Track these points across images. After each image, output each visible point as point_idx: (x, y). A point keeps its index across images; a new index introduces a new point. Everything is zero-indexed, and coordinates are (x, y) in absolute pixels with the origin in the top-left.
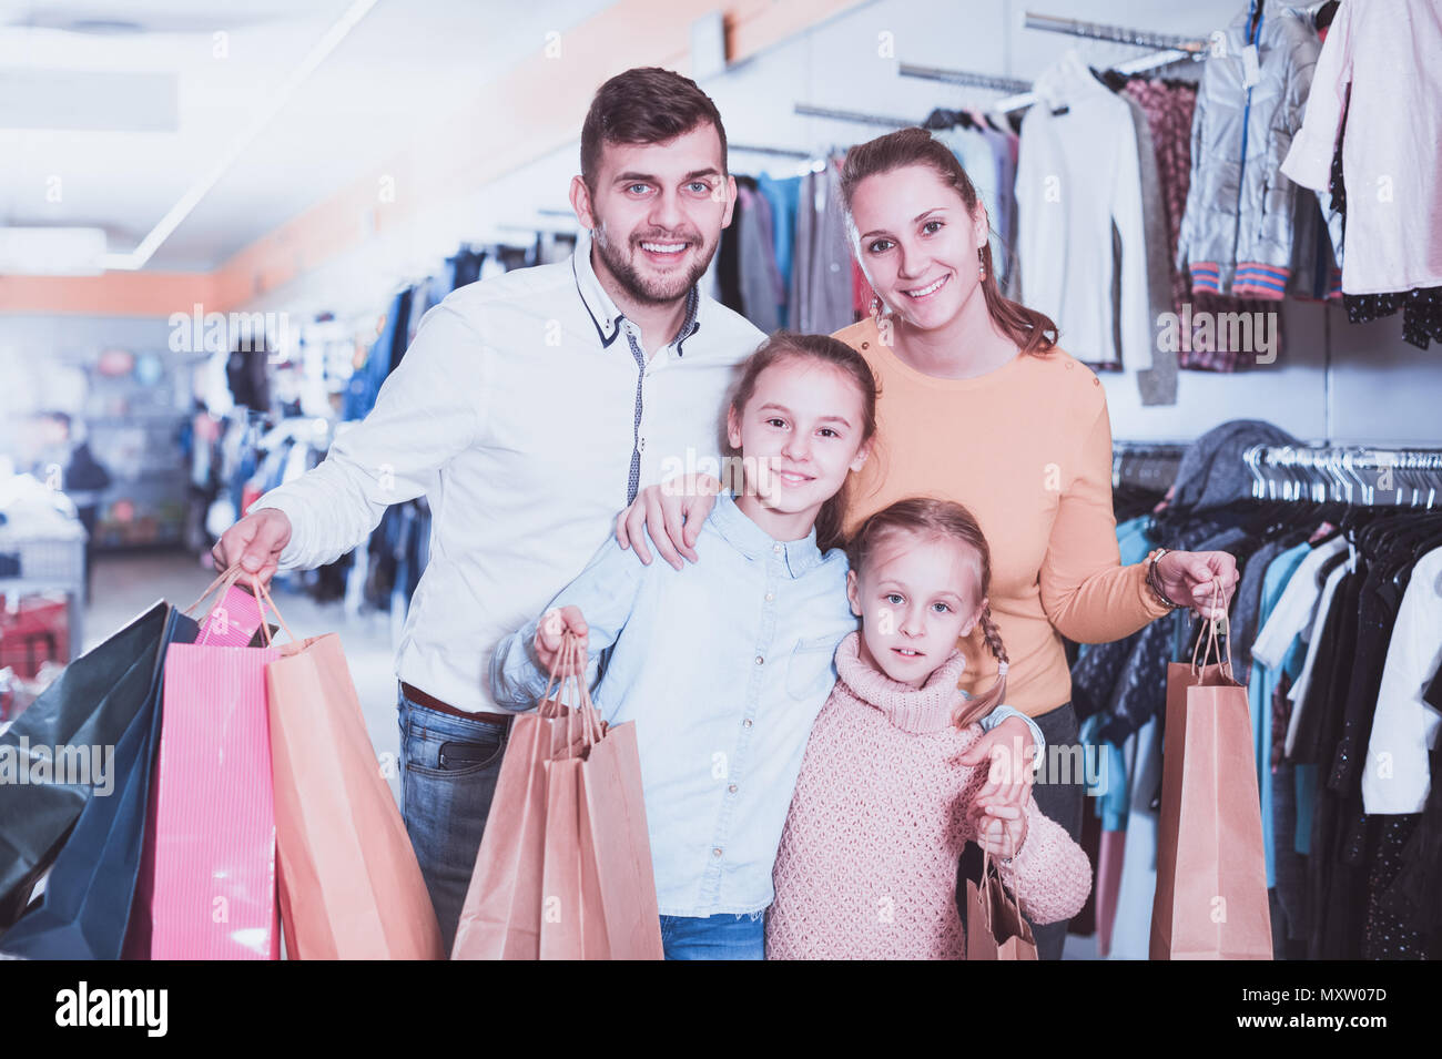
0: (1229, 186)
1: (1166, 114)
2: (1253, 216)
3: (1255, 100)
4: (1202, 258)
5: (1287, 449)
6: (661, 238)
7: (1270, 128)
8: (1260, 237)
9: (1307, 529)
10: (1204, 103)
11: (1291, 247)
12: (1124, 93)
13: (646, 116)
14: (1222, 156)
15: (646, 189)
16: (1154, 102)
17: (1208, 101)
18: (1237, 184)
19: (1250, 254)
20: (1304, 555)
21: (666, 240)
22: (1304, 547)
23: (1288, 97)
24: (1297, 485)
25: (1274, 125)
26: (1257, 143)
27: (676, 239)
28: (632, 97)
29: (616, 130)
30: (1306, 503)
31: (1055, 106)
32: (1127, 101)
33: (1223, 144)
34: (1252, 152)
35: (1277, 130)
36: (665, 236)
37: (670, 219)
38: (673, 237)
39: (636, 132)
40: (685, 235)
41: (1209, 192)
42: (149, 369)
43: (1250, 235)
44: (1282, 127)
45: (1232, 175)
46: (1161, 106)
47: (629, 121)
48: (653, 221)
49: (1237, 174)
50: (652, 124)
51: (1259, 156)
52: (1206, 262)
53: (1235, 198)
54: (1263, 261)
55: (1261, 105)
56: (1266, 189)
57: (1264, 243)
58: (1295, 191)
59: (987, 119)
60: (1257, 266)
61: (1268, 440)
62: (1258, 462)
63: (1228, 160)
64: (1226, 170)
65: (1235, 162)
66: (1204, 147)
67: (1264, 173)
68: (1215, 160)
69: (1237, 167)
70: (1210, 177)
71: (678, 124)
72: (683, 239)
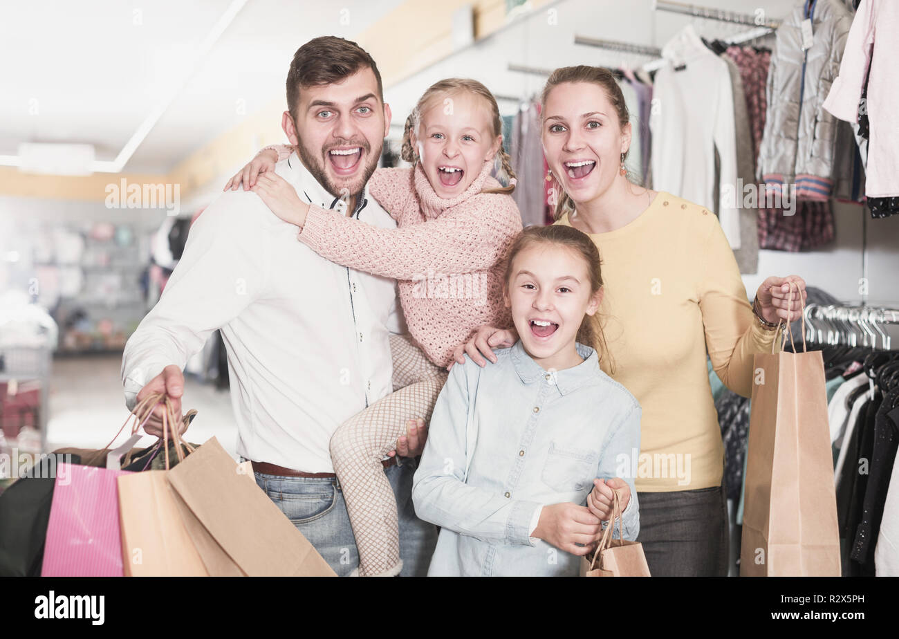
0: (791, 119)
1: (753, 70)
2: (806, 141)
3: (810, 59)
4: (772, 171)
5: (831, 307)
6: (342, 145)
7: (819, 78)
8: (811, 156)
9: (842, 367)
10: (775, 61)
11: (833, 163)
12: (724, 55)
13: (325, 66)
14: (787, 99)
15: (330, 114)
16: (746, 62)
17: (778, 60)
18: (796, 118)
19: (804, 168)
20: (839, 385)
21: (345, 146)
22: (839, 379)
23: (832, 56)
24: (837, 334)
25: (822, 76)
26: (810, 89)
27: (353, 145)
28: (315, 55)
29: (306, 77)
30: (843, 348)
31: (677, 64)
32: (727, 61)
33: (788, 90)
34: (807, 95)
35: (824, 79)
36: (344, 144)
37: (347, 132)
38: (350, 144)
39: (319, 77)
40: (359, 142)
41: (777, 124)
42: (124, 236)
43: (805, 155)
44: (828, 78)
45: (793, 111)
46: (750, 65)
47: (314, 71)
48: (335, 135)
49: (796, 111)
50: (328, 71)
51: (812, 98)
52: (774, 173)
53: (795, 128)
54: (813, 173)
55: (814, 62)
56: (816, 121)
57: (814, 160)
58: (837, 123)
59: (636, 75)
60: (809, 177)
61: (817, 301)
62: (810, 316)
63: (791, 101)
64: (789, 108)
65: (796, 102)
66: (775, 92)
67: (815, 110)
68: (782, 101)
69: (797, 106)
70: (778, 114)
71: (346, 69)
72: (357, 145)
